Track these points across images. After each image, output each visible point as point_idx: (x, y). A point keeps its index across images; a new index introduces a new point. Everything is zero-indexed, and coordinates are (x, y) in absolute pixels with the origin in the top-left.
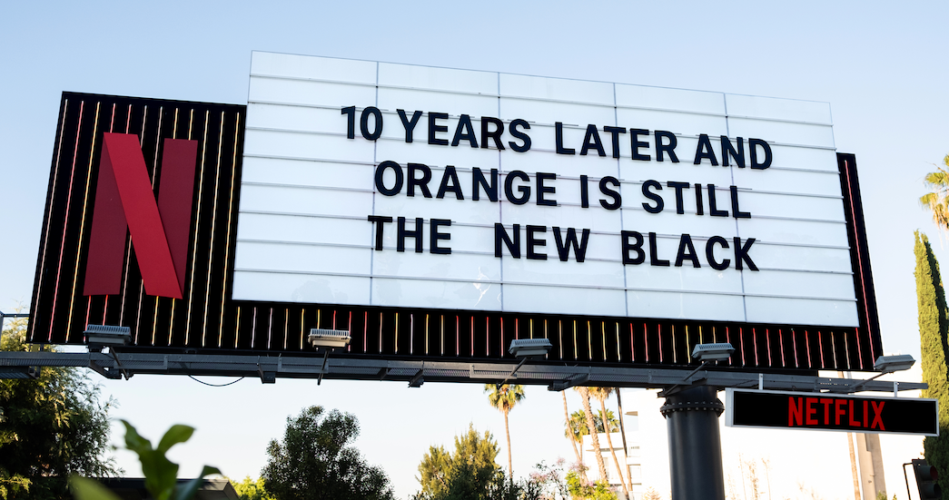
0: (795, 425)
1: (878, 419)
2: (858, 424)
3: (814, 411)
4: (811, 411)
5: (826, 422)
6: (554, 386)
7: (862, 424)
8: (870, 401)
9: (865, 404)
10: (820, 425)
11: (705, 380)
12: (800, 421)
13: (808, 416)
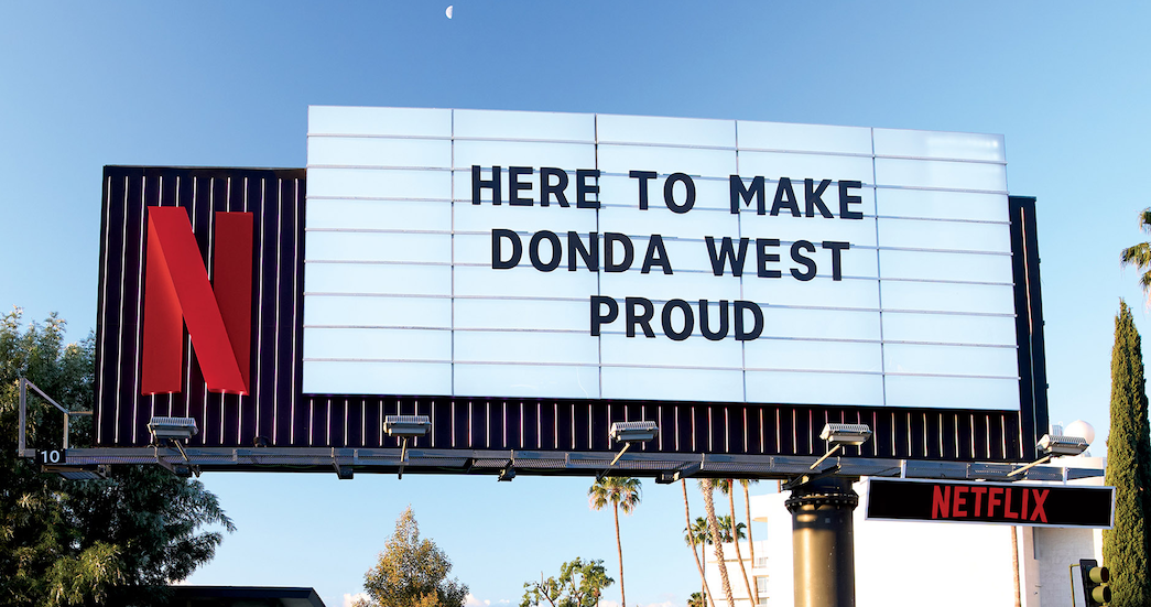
0: (940, 517)
1: (1039, 510)
2: (1015, 515)
4: (959, 501)
5: (977, 513)
6: (663, 477)
7: (1020, 516)
8: (1030, 489)
9: (1026, 492)
10: (971, 518)
11: (837, 467)
12: (946, 513)
13: (956, 508)
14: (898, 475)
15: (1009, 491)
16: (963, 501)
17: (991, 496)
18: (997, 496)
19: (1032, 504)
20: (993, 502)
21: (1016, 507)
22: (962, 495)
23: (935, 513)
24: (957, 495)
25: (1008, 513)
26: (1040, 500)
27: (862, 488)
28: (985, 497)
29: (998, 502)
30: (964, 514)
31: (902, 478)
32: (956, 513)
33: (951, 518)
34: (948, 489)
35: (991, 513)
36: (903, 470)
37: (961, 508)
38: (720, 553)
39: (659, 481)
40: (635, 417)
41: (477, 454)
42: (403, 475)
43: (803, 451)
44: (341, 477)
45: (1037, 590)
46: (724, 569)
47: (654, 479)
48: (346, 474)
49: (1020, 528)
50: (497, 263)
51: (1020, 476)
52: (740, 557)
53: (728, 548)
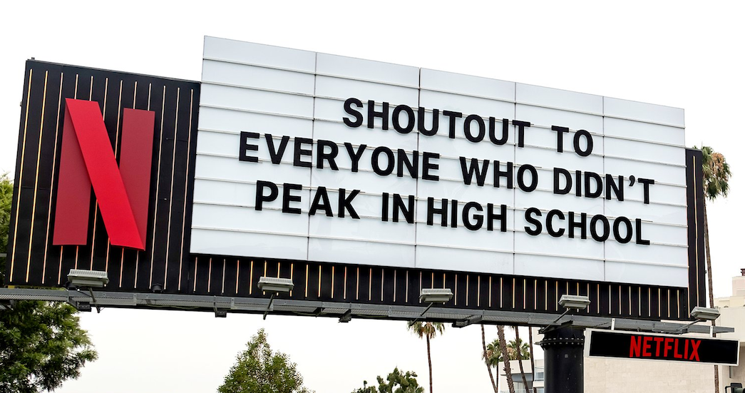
0: (634, 356)
1: (695, 353)
2: (681, 356)
3: (649, 346)
4: (647, 346)
5: (658, 355)
6: (456, 323)
7: (683, 357)
8: (691, 339)
9: (687, 341)
10: (654, 357)
11: (571, 322)
12: (638, 354)
13: (644, 350)
14: (610, 328)
15: (677, 340)
17: (666, 344)
18: (670, 344)
19: (691, 349)
20: (667, 348)
21: (681, 351)
22: (649, 343)
23: (631, 353)
24: (645, 342)
25: (676, 355)
26: (696, 347)
27: (588, 334)
28: (662, 344)
29: (670, 348)
30: (650, 354)
31: (612, 330)
32: (645, 354)
33: (641, 357)
34: (640, 339)
35: (666, 355)
36: (613, 325)
37: (648, 351)
39: (454, 326)
41: (324, 304)
43: (541, 310)
44: (217, 316)
47: (451, 324)
51: (686, 331)
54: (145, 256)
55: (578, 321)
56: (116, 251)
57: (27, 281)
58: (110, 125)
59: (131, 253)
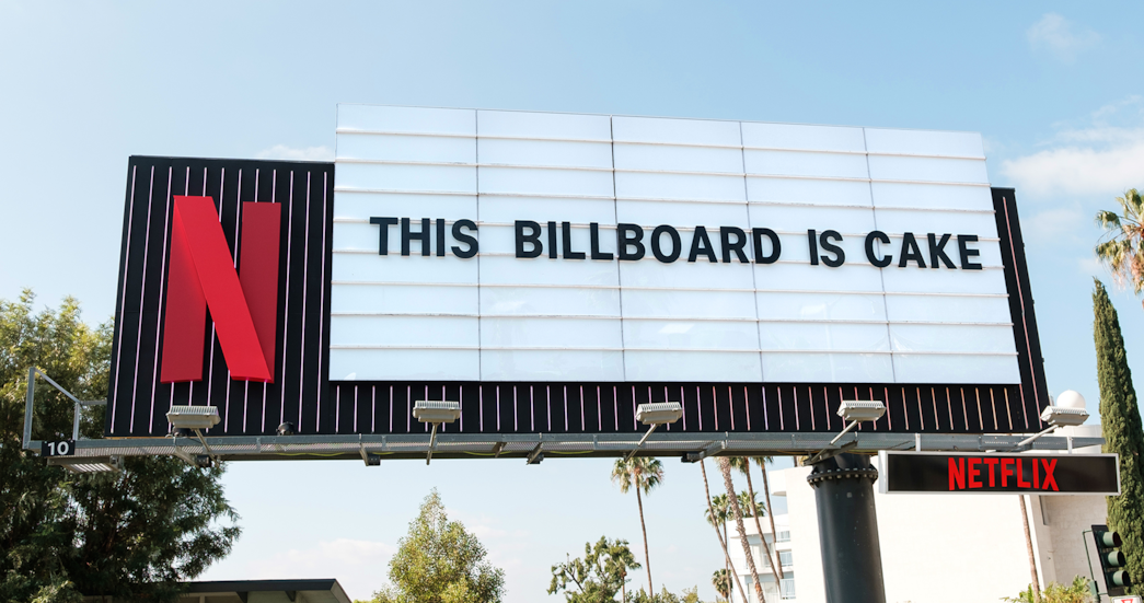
0: (957, 489)
1: (1050, 479)
2: (1028, 485)
4: (973, 473)
5: (992, 484)
6: (688, 456)
7: (1032, 485)
8: (1040, 458)
9: (1035, 462)
10: (986, 488)
11: (855, 443)
12: (962, 484)
13: (971, 479)
14: (913, 448)
15: (1019, 461)
16: (978, 473)
17: (1004, 467)
18: (1009, 467)
19: (1043, 474)
20: (1006, 472)
21: (1028, 477)
23: (952, 485)
24: (971, 467)
25: (1020, 483)
26: (1050, 471)
27: (880, 462)
28: (998, 468)
29: (1011, 473)
30: (980, 484)
31: (918, 451)
32: (972, 484)
33: (967, 489)
34: (962, 461)
35: (1004, 484)
36: (918, 444)
37: (976, 479)
38: (742, 529)
39: (684, 460)
40: (658, 398)
41: (505, 437)
42: (432, 461)
43: (821, 428)
44: (370, 464)
45: (1050, 555)
46: (746, 545)
47: (680, 458)
48: (374, 459)
49: (1027, 496)
50: (520, 254)
51: (1029, 446)
52: (761, 532)
53: (750, 524)
54: (274, 388)
55: (865, 441)
56: (238, 384)
57: (131, 431)
58: (228, 226)
59: (256, 386)
